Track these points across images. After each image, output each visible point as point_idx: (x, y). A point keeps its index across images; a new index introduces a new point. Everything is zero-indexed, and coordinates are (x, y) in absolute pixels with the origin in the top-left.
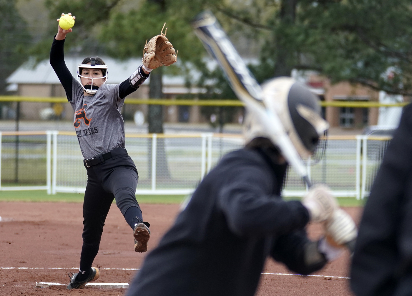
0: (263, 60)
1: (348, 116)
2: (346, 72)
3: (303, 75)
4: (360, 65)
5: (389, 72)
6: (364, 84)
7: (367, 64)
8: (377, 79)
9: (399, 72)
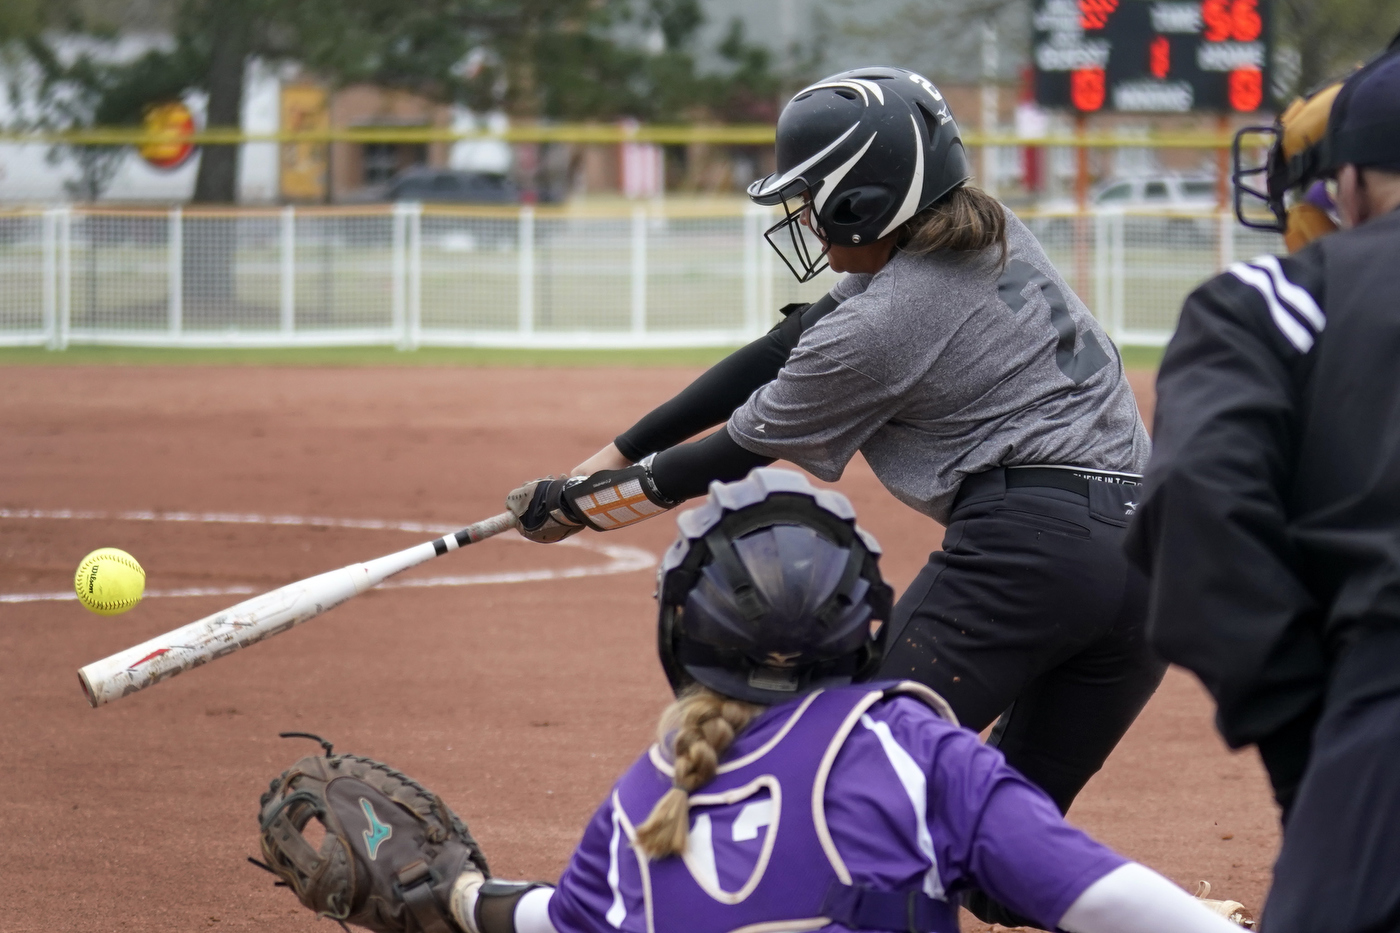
0: (184, 39)
1: (383, 163)
2: (372, 63)
3: (274, 72)
4: (403, 47)
5: (473, 61)
6: (413, 89)
7: (419, 44)
8: (442, 75)
9: (494, 61)
